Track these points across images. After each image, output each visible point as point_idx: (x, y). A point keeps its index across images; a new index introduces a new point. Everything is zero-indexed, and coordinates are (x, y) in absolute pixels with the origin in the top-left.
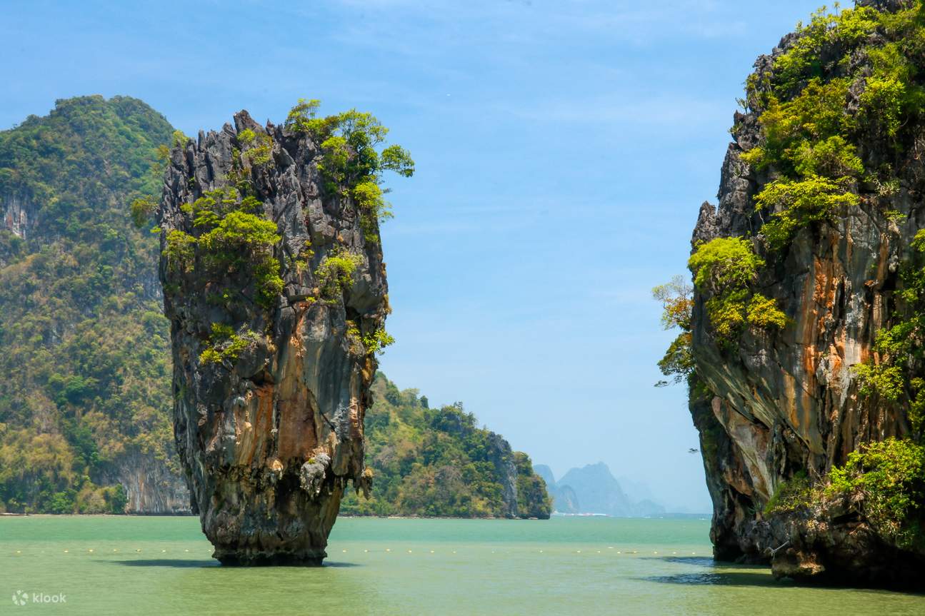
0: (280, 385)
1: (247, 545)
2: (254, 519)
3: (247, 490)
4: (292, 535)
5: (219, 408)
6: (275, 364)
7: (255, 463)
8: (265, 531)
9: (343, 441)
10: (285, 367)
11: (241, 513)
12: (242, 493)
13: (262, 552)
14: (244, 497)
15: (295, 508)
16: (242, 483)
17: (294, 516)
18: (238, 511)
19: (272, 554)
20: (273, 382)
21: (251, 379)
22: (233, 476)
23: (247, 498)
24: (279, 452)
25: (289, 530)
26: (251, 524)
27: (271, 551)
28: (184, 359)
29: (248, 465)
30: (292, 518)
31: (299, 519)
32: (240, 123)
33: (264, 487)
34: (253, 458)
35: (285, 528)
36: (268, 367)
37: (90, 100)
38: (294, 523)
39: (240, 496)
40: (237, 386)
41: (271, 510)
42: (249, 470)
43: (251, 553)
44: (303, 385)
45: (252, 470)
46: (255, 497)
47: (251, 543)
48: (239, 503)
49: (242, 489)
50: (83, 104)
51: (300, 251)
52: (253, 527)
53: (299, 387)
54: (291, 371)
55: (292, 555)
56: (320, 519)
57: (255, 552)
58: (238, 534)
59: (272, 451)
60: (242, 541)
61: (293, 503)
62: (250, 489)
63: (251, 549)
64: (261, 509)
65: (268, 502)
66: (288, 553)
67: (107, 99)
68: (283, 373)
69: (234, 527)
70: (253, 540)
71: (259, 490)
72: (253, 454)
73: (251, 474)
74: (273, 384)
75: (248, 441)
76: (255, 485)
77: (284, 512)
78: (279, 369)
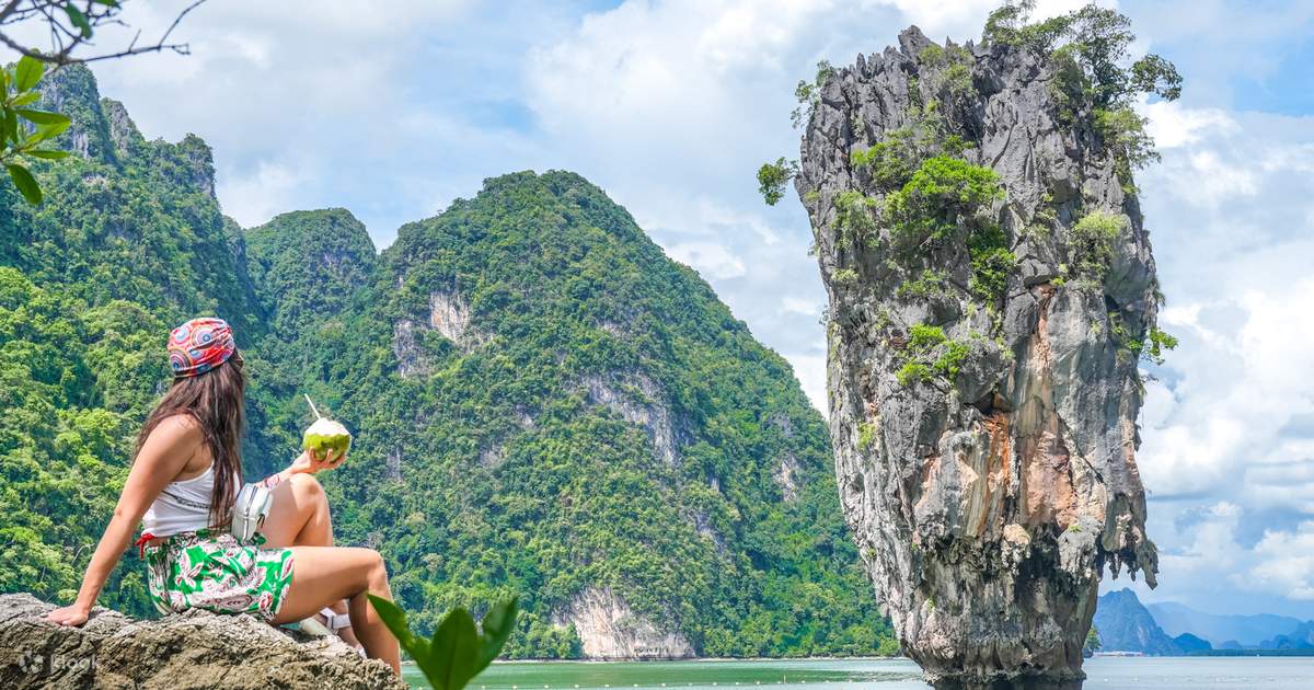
0: (1018, 413)
1: (978, 659)
2: (986, 620)
3: (970, 577)
4: (1045, 644)
5: (931, 451)
6: (1011, 381)
7: (988, 534)
8: (1005, 639)
9: (1116, 496)
10: (1025, 386)
11: (965, 612)
12: (964, 582)
13: (1000, 672)
14: (968, 588)
15: (1044, 602)
16: (964, 567)
17: (1043, 615)
18: (958, 609)
19: (1016, 673)
20: (1008, 409)
21: (976, 405)
22: (952, 555)
23: (972, 590)
24: (1022, 516)
25: (1039, 637)
26: (982, 628)
27: (1015, 669)
28: (862, 384)
29: (977, 537)
30: (1041, 619)
31: (1051, 620)
32: (908, 43)
33: (998, 571)
34: (986, 524)
35: (1032, 633)
36: (1001, 385)
37: (520, 176)
38: (1046, 626)
39: (961, 586)
40: (958, 417)
41: (1010, 606)
42: (979, 545)
43: (984, 673)
44: (1051, 413)
45: (984, 545)
46: (984, 588)
47: (985, 657)
48: (960, 597)
49: (963, 576)
50: (513, 182)
51: (1036, 210)
52: (986, 633)
53: (1045, 416)
54: (1034, 391)
55: (1044, 676)
56: (1077, 620)
57: (991, 672)
58: (965, 644)
59: (1011, 515)
60: (970, 656)
61: (1040, 596)
62: (974, 576)
63: (984, 667)
64: (995, 605)
65: (1005, 595)
66: (1040, 672)
67: (539, 174)
68: (1022, 395)
69: (957, 633)
70: (986, 652)
71: (988, 576)
72: (986, 520)
73: (981, 551)
74: (1007, 411)
75: (977, 500)
76: (985, 569)
77: (1030, 611)
78: (1017, 389)
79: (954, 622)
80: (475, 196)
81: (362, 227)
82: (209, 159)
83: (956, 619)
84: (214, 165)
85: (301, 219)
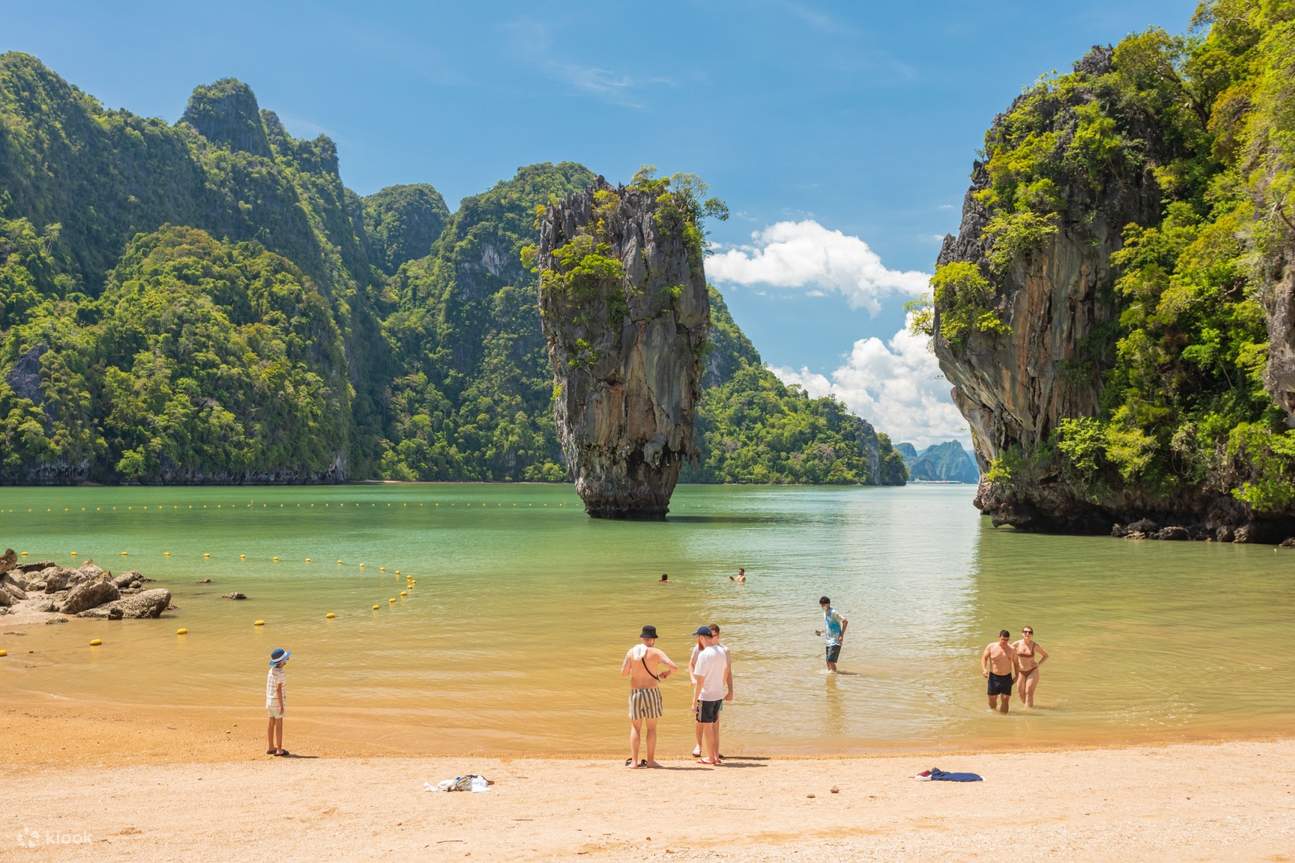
0: (627, 384)
1: (607, 502)
2: (612, 484)
3: (606, 463)
4: (641, 495)
6: (622, 369)
7: (610, 443)
8: (621, 493)
10: (630, 371)
11: (603, 479)
12: (603, 465)
14: (605, 468)
15: (642, 476)
16: (603, 457)
17: (642, 481)
18: (600, 478)
21: (605, 380)
22: (596, 452)
23: (607, 469)
24: (627, 435)
25: (638, 492)
26: (610, 488)
27: (625, 509)
29: (605, 445)
30: (640, 484)
31: (646, 484)
33: (619, 461)
34: (609, 440)
35: (635, 490)
36: (618, 371)
38: (642, 487)
39: (602, 467)
40: (595, 386)
41: (624, 477)
42: (606, 448)
44: (644, 384)
45: (609, 448)
46: (612, 468)
47: (610, 501)
48: (601, 472)
49: (603, 462)
52: (611, 490)
53: (642, 386)
54: (635, 373)
58: (601, 495)
59: (622, 434)
60: (603, 500)
61: (640, 472)
62: (608, 462)
63: (610, 506)
64: (617, 476)
65: (622, 471)
67: (555, 165)
68: (629, 375)
69: (598, 489)
70: (611, 499)
71: (615, 462)
72: (609, 436)
73: (608, 451)
74: (621, 383)
76: (612, 459)
77: (634, 479)
78: (626, 372)
79: (596, 485)
80: (512, 179)
81: (441, 198)
82: (334, 151)
83: (598, 483)
84: (338, 155)
85: (399, 191)
